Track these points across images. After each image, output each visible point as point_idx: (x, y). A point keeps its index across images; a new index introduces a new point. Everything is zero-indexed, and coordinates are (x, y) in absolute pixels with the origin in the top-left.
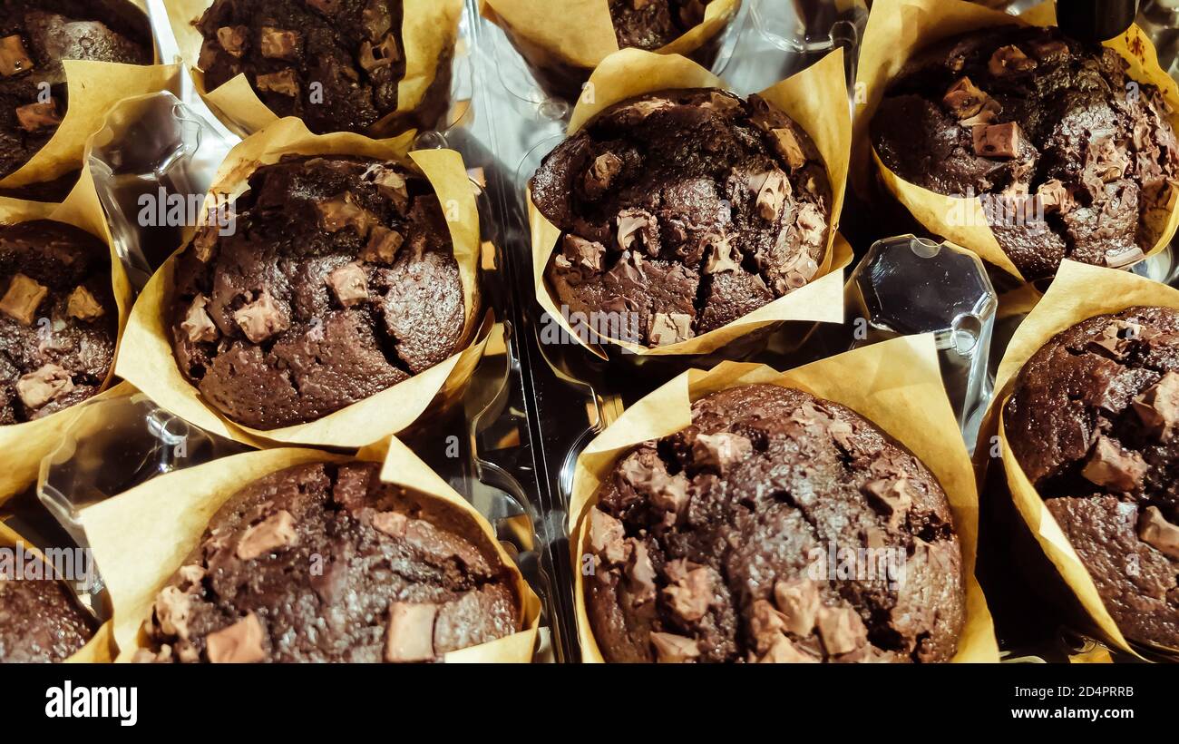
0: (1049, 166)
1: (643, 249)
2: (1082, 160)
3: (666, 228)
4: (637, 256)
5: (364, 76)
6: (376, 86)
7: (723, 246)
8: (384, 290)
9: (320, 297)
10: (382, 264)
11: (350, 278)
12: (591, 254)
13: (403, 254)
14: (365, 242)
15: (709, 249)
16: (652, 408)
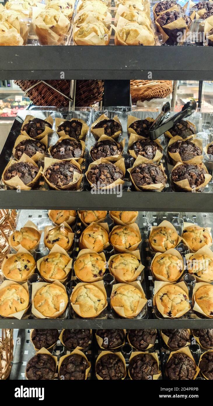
0: (144, 150)
1: (101, 151)
2: (147, 150)
3: (103, 149)
4: (100, 151)
5: (76, 134)
6: (77, 136)
7: (109, 151)
8: (74, 150)
9: (68, 149)
10: (75, 148)
11: (71, 148)
12: (96, 151)
13: (77, 148)
14: (73, 146)
15: (107, 152)
16: (97, 161)
